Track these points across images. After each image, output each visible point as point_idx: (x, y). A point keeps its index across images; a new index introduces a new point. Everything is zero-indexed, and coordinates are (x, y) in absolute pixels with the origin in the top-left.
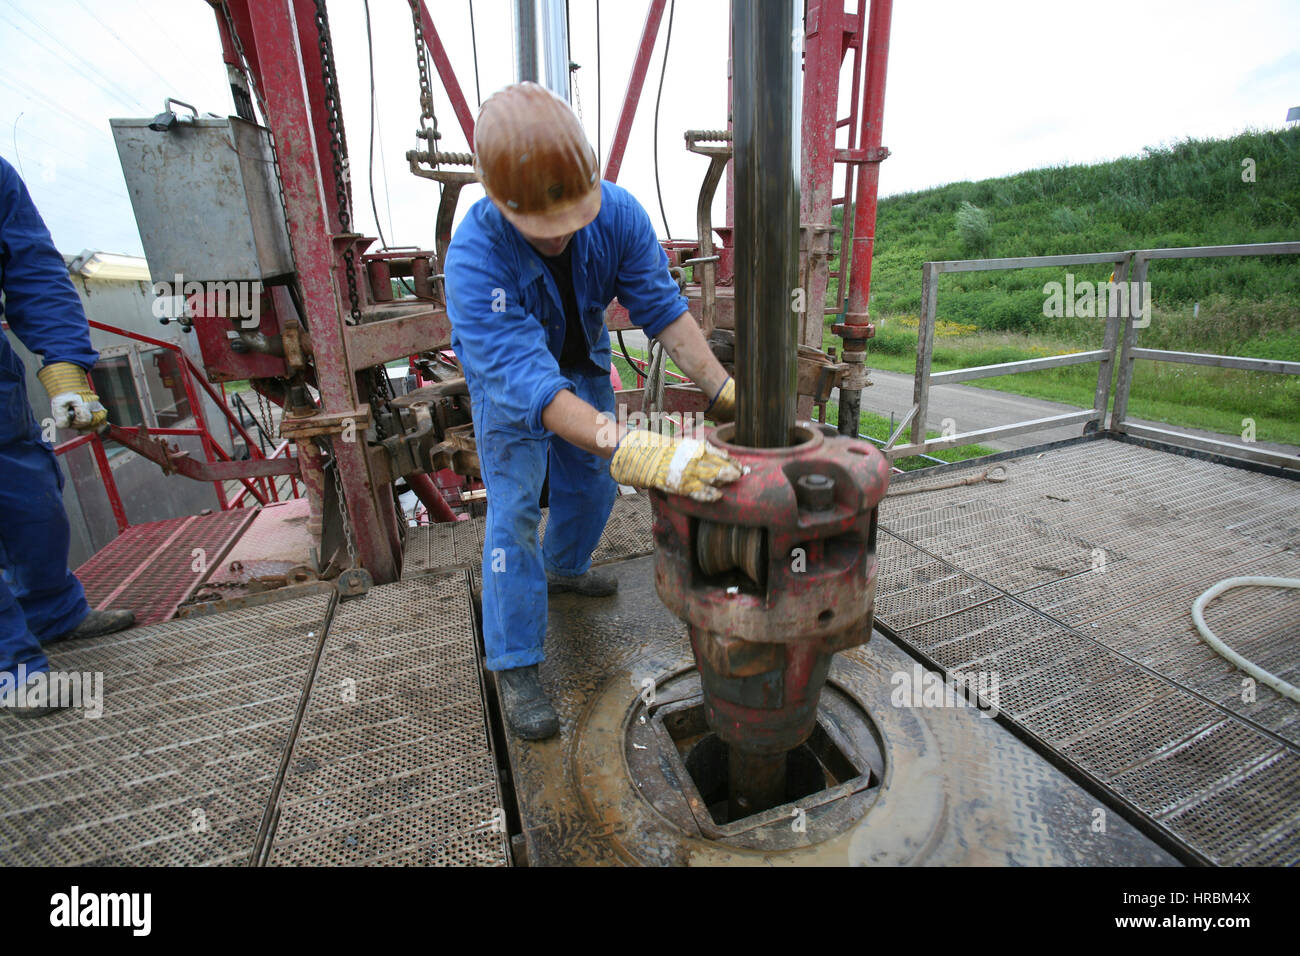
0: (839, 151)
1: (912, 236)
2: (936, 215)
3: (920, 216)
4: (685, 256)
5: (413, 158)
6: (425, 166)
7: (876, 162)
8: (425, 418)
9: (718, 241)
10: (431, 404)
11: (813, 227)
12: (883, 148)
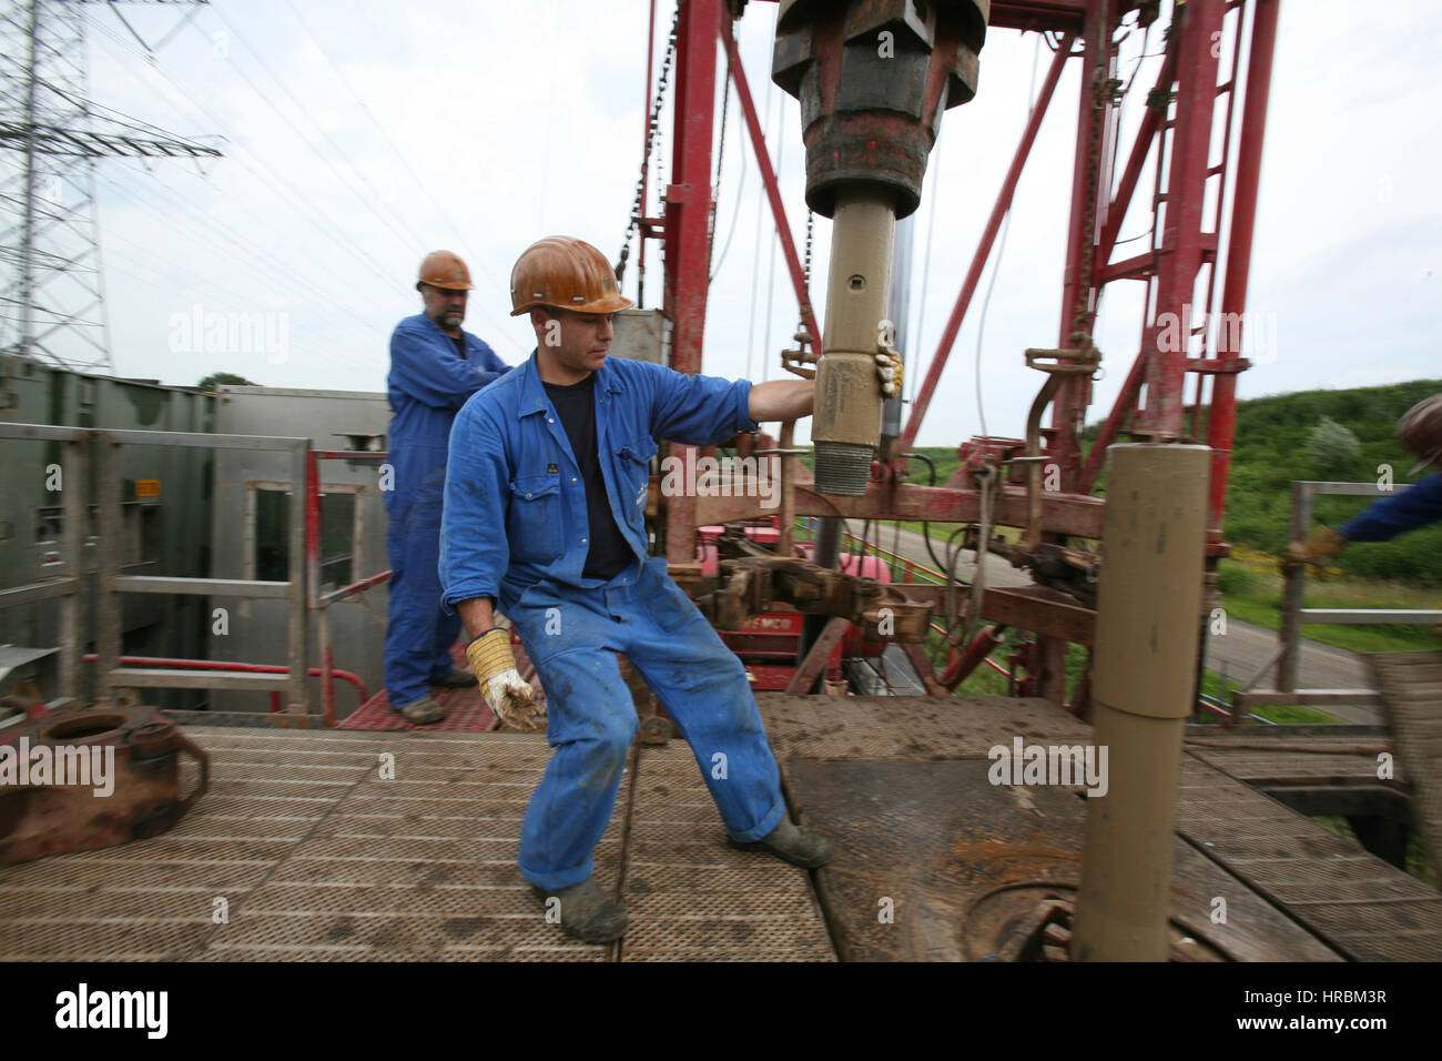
0: (1193, 361)
1: (1242, 451)
2: (1275, 428)
3: (1252, 427)
4: (1007, 454)
5: (786, 356)
6: (794, 364)
7: (1234, 373)
8: (740, 581)
9: (1043, 442)
10: (751, 571)
11: (1160, 435)
12: (1242, 359)
